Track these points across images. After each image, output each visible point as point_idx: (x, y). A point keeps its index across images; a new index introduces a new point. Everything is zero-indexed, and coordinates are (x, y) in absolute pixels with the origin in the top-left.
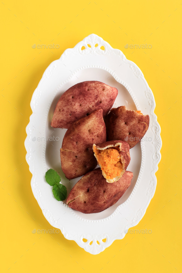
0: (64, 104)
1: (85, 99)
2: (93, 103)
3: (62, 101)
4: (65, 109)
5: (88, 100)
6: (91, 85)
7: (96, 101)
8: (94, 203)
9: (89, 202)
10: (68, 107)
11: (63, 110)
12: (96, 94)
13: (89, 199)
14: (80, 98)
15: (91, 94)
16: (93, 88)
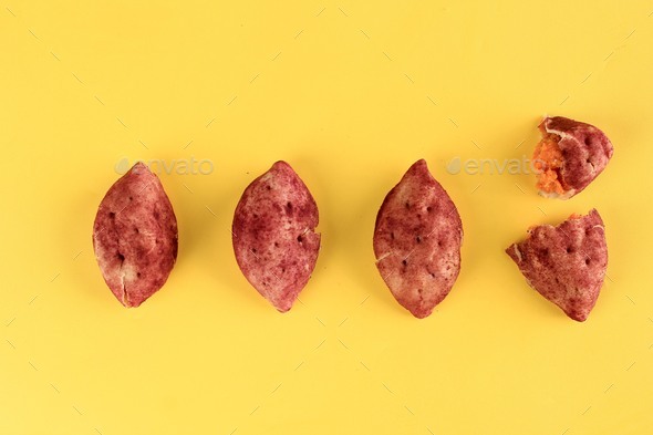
0: (259, 272)
1: (270, 230)
2: (284, 219)
3: (251, 272)
4: (267, 274)
5: (273, 225)
6: (248, 204)
7: (284, 212)
8: (147, 259)
9: (142, 268)
10: (267, 267)
11: (269, 279)
12: (271, 206)
13: (137, 264)
14: (263, 238)
15: (265, 215)
16: (258, 204)
